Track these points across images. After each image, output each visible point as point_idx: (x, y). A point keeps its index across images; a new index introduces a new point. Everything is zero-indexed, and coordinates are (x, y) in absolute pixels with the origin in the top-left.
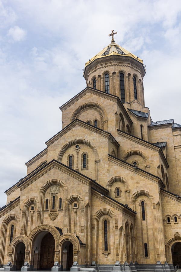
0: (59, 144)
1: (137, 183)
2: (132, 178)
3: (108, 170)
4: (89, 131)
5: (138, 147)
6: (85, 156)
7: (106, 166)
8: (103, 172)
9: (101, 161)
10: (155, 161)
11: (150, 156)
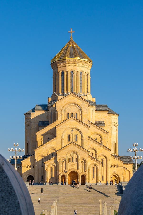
0: (63, 128)
1: (101, 151)
2: (99, 149)
3: (88, 144)
4: (79, 124)
5: (98, 131)
6: (76, 136)
7: (87, 142)
8: (86, 145)
9: (85, 140)
10: (106, 139)
11: (104, 136)
